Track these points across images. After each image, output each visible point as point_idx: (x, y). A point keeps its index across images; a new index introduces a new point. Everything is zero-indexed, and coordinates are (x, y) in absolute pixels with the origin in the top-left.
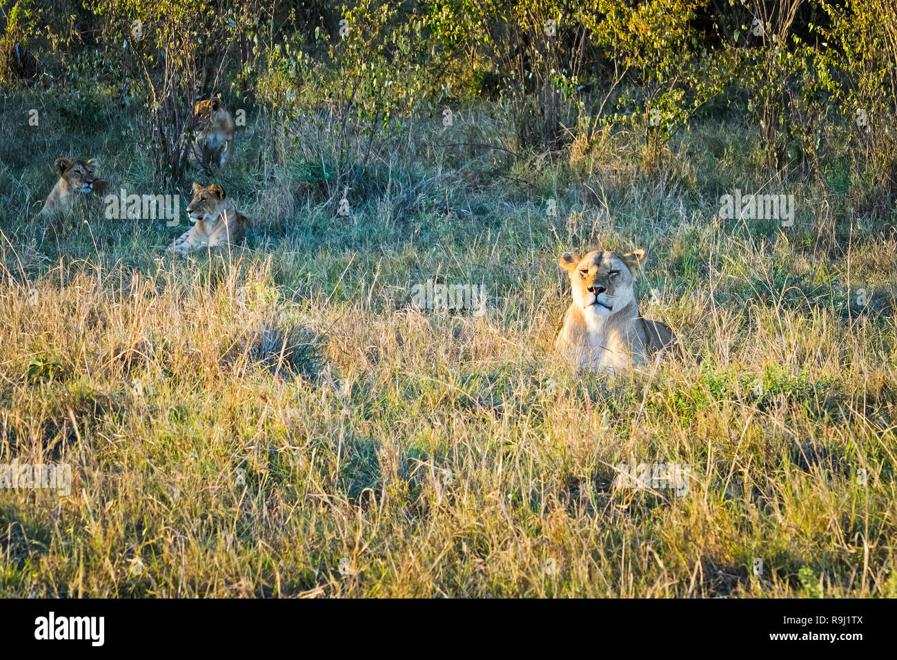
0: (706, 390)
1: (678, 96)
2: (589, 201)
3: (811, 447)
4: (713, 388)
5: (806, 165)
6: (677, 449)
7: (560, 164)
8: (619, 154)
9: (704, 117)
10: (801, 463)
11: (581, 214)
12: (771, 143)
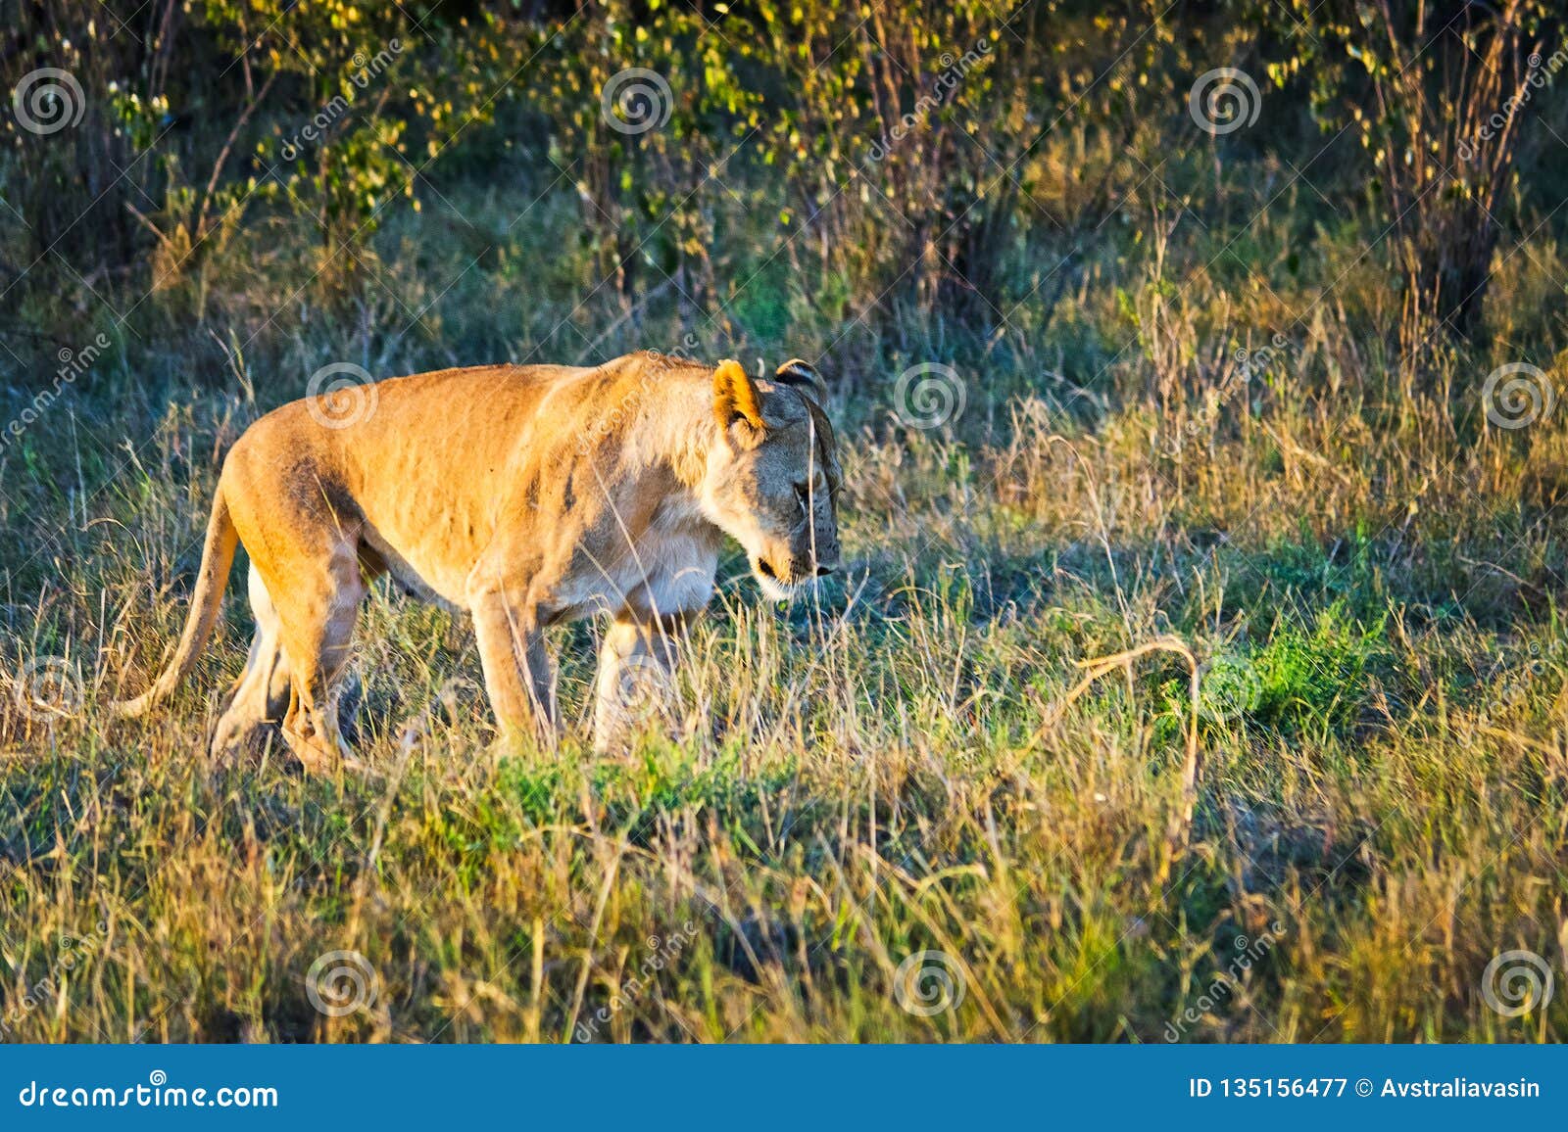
0: (512, 805)
1: (389, 134)
2: (201, 379)
3: (756, 926)
4: (526, 799)
5: (688, 280)
6: (457, 940)
7: (128, 298)
8: (265, 269)
9: (448, 178)
10: (736, 963)
11: (188, 410)
12: (606, 234)
